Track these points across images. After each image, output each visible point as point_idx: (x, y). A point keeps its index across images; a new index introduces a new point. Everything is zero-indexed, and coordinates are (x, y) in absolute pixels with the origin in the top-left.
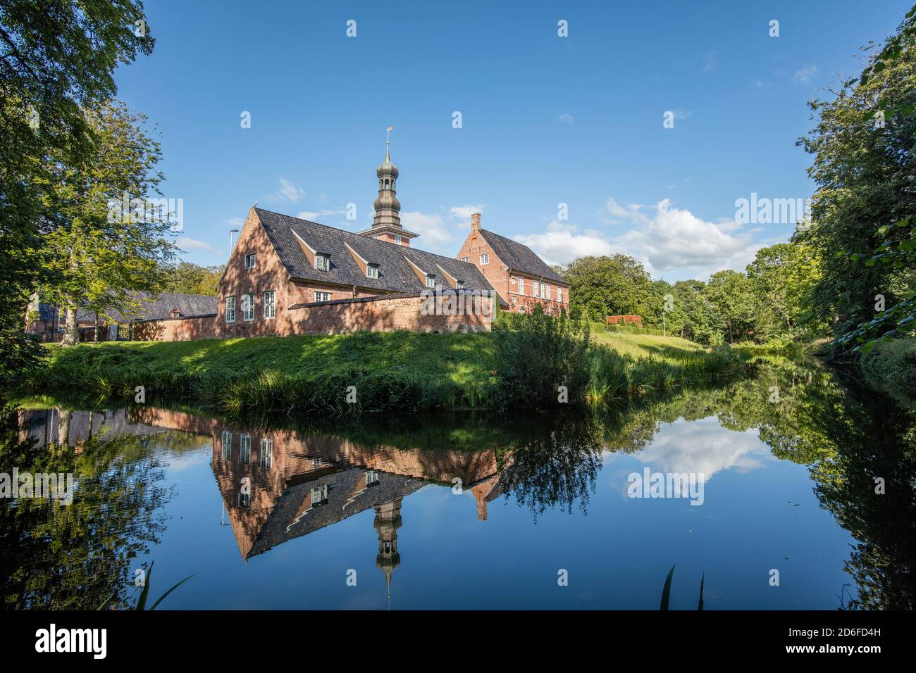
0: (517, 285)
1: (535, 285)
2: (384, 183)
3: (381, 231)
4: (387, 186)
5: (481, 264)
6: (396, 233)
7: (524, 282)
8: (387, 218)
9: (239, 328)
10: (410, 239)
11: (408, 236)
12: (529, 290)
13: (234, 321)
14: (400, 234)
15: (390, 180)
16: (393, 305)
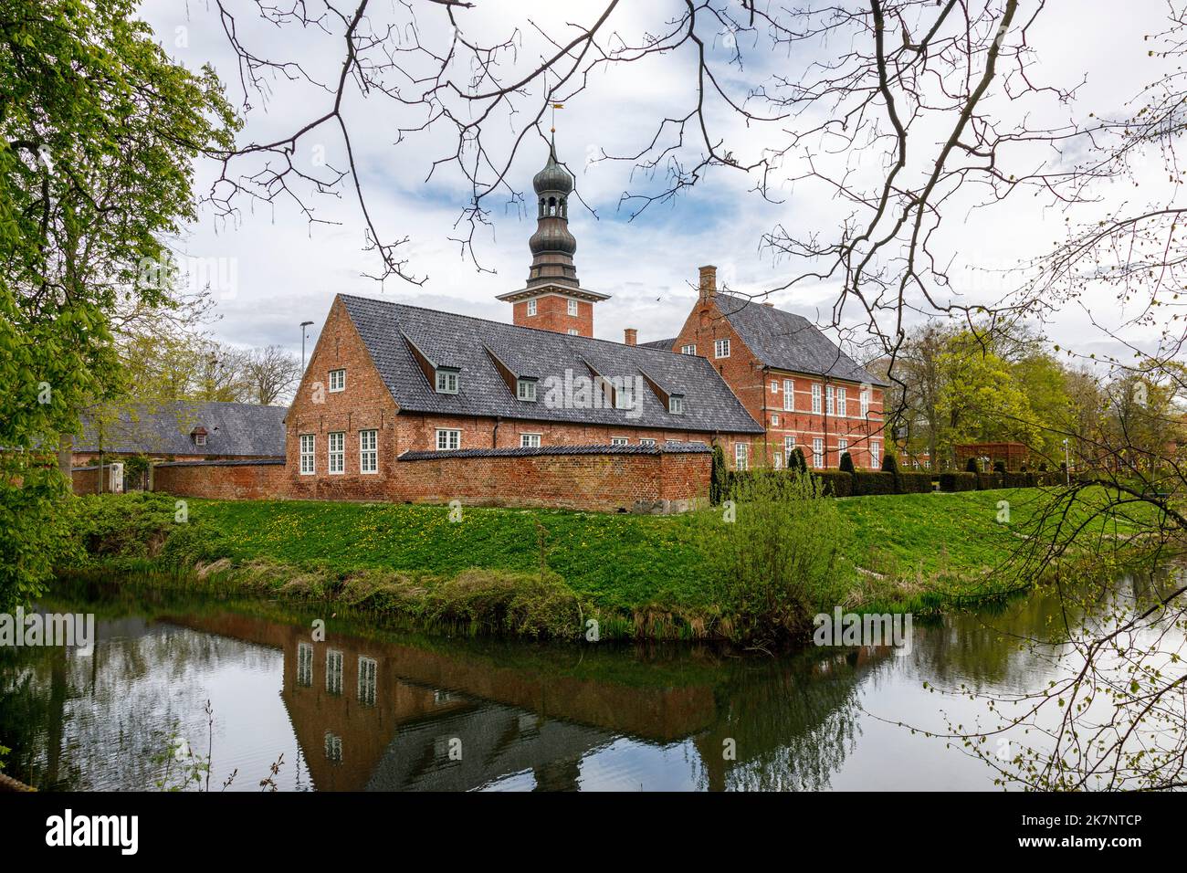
0: (781, 393)
1: (816, 392)
2: (547, 203)
3: (543, 293)
4: (553, 208)
5: (716, 357)
6: (568, 294)
7: (796, 388)
8: (552, 269)
9: (321, 485)
10: (594, 303)
11: (590, 299)
12: (803, 402)
13: (313, 473)
14: (576, 296)
15: (558, 199)
16: (558, 465)
